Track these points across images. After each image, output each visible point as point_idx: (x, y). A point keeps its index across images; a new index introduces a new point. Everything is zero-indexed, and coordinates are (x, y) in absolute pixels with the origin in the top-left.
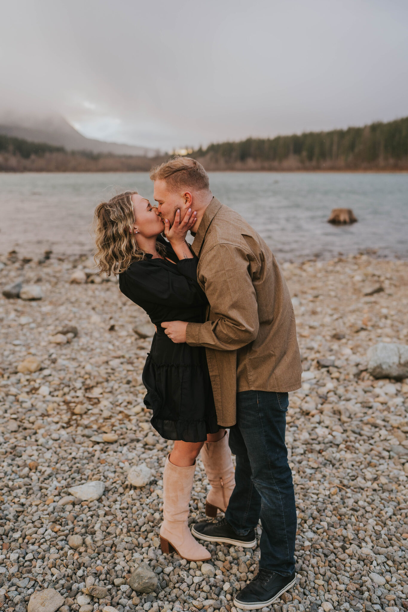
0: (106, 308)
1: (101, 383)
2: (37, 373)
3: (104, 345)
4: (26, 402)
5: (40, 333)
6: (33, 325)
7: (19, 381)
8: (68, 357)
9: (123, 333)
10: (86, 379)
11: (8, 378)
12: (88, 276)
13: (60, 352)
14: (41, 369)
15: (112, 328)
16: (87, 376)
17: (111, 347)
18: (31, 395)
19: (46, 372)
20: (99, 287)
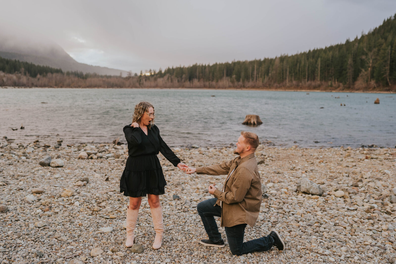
0: (102, 171)
1: (105, 200)
3: (104, 186)
5: (67, 182)
6: (62, 178)
8: (86, 191)
9: (114, 181)
10: (97, 199)
11: (57, 199)
12: (89, 154)
13: (81, 189)
14: (73, 196)
15: (107, 180)
17: (108, 187)
19: (76, 197)
20: (96, 161)
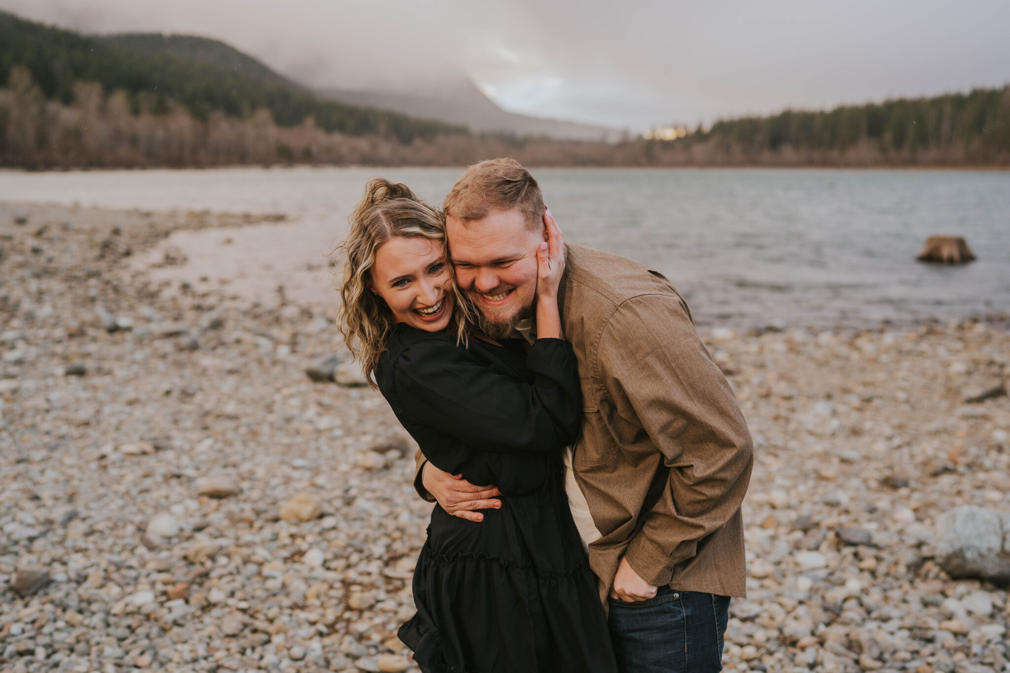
2: (311, 524)
4: (274, 578)
5: (345, 447)
6: (338, 432)
7: (275, 537)
8: (379, 494)
10: (394, 540)
11: (261, 528)
13: (367, 485)
14: (321, 516)
16: (397, 534)
18: (289, 565)
19: (328, 522)
